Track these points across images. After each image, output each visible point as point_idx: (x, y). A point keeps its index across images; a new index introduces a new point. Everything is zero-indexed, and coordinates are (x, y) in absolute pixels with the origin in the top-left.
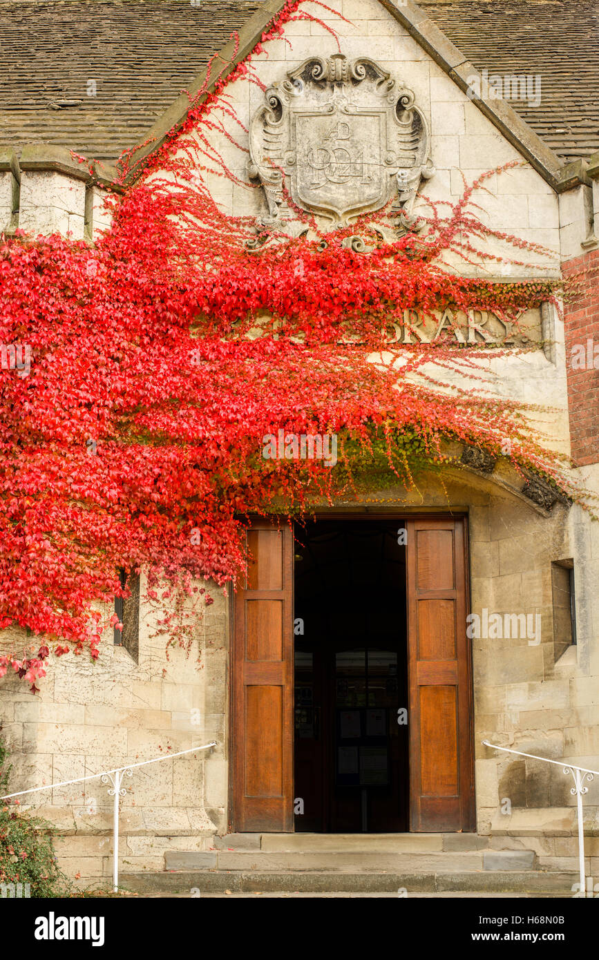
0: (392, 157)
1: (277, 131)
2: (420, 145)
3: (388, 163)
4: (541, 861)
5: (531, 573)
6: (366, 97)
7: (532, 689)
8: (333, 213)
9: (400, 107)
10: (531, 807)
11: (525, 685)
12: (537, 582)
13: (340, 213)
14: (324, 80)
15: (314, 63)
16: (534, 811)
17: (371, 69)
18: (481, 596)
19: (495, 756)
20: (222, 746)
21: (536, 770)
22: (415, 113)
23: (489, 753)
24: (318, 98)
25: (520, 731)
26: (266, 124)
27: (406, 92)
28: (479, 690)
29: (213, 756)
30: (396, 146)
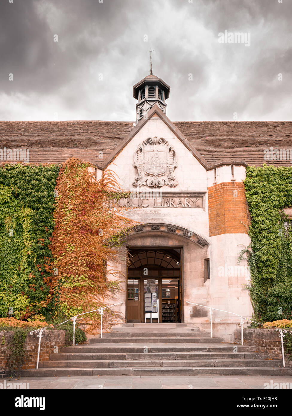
0: (168, 162)
1: (140, 155)
2: (175, 159)
3: (167, 163)
4: (201, 330)
5: (199, 262)
6: (162, 147)
7: (198, 289)
8: (154, 175)
9: (170, 150)
10: (198, 317)
11: (197, 288)
12: (200, 264)
13: (155, 175)
14: (152, 143)
15: (150, 139)
16: (199, 318)
17: (163, 140)
18: (186, 267)
19: (189, 305)
20: (124, 302)
21: (199, 308)
22: (174, 151)
23: (188, 304)
24: (150, 148)
25: (195, 299)
26: (138, 154)
27: (171, 146)
28: (185, 289)
29: (123, 305)
30: (169, 159)
